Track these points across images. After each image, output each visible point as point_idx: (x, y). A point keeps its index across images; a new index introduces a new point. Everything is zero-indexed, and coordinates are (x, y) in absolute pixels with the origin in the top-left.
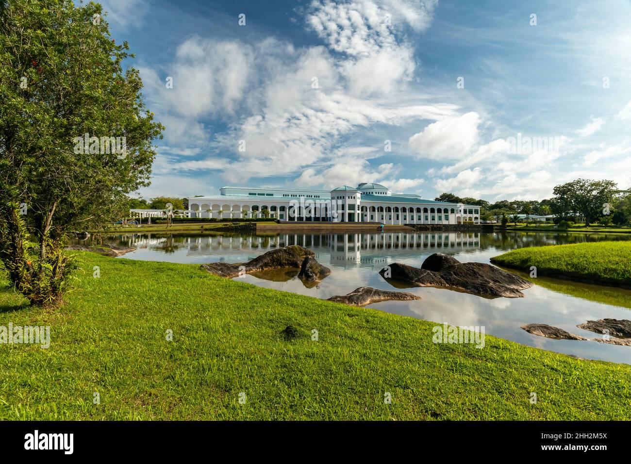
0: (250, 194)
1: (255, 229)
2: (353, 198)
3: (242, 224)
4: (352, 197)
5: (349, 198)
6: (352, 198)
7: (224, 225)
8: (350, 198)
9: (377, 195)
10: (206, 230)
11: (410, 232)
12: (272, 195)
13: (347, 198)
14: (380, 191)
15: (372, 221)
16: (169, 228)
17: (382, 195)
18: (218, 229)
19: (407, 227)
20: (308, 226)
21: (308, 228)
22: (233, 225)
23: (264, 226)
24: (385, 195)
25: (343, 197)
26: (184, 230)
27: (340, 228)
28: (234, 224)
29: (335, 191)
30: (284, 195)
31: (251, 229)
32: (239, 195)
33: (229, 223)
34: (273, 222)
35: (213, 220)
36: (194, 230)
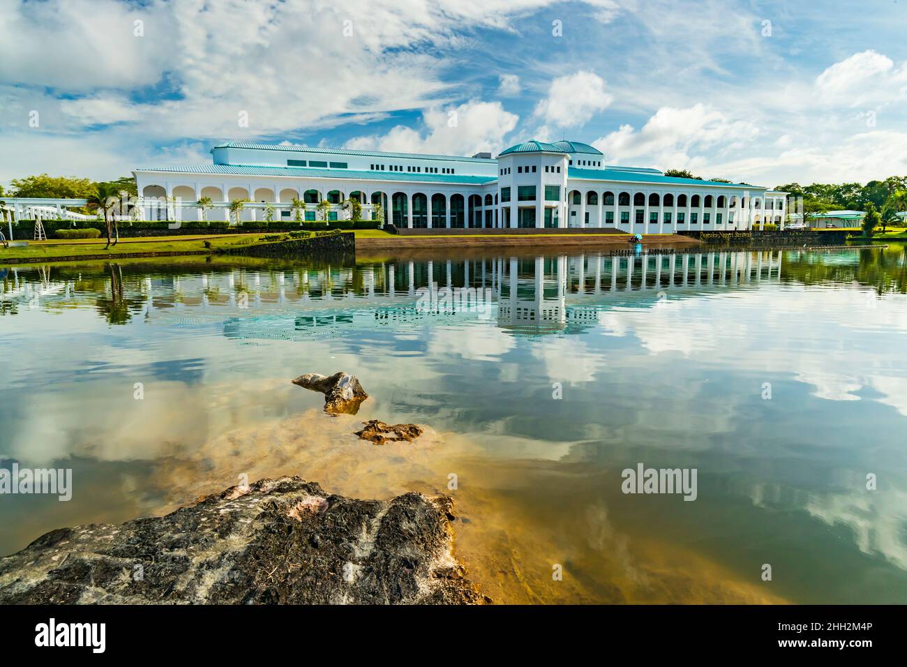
0: (290, 162)
1: (352, 249)
2: (556, 170)
3: (313, 235)
4: (553, 168)
5: (547, 171)
6: (553, 171)
7: (268, 238)
8: (550, 169)
9: (581, 167)
10: (221, 252)
11: (694, 249)
12: (345, 165)
13: (543, 169)
14: (587, 157)
15: (609, 226)
16: (113, 250)
17: (592, 168)
18: (253, 251)
19: (687, 239)
20: (476, 239)
21: (478, 244)
22: (291, 239)
23: (370, 241)
24: (596, 167)
25: (534, 169)
26: (159, 254)
27: (549, 242)
28: (293, 235)
29: (511, 152)
30: (372, 167)
31: (341, 250)
32: (262, 165)
33: (279, 234)
34: (376, 230)
35: (218, 228)
36: (188, 253)
